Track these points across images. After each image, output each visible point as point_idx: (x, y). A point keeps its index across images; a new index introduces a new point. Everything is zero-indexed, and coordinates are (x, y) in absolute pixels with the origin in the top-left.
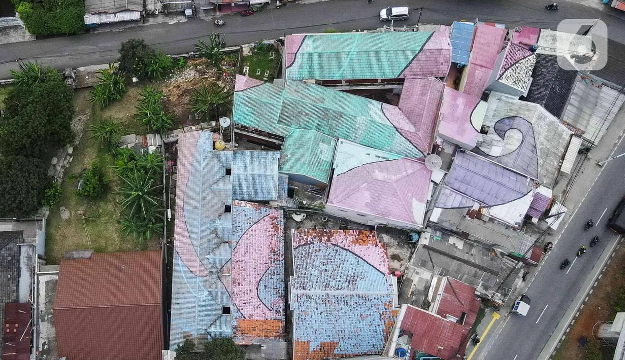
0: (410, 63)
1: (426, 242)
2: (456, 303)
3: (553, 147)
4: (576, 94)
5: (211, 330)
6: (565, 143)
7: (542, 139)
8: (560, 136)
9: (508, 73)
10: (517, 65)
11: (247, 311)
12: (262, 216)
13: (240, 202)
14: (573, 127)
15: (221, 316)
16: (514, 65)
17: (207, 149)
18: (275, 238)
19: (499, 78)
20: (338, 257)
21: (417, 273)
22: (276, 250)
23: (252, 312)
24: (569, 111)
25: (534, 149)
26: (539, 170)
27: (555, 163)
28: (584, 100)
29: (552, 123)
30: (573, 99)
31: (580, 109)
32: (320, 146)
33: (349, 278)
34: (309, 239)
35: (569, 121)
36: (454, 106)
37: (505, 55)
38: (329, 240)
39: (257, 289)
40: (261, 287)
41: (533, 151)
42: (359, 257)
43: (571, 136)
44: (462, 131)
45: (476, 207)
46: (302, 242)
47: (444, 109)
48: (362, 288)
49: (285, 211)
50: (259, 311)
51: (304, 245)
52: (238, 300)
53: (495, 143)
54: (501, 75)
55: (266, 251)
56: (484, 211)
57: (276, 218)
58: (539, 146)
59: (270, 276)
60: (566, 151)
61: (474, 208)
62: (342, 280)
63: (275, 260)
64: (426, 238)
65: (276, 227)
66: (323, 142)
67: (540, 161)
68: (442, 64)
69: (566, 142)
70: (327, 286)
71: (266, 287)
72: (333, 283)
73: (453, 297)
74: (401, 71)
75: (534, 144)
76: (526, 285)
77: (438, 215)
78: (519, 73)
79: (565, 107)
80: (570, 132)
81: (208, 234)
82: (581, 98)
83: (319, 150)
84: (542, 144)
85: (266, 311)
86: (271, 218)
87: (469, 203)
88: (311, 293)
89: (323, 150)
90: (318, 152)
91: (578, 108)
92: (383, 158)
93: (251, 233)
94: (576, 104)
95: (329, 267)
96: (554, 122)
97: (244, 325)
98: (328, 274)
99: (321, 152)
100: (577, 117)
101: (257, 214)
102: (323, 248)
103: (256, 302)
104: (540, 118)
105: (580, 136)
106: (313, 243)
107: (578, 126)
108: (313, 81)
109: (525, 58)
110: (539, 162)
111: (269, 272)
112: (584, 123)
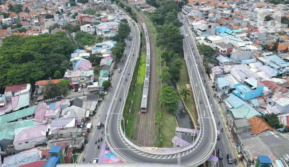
3: (82, 113)
25: (75, 113)
27: (84, 116)
32: (9, 132)
61: (61, 128)
87: (59, 127)
108: (7, 123)
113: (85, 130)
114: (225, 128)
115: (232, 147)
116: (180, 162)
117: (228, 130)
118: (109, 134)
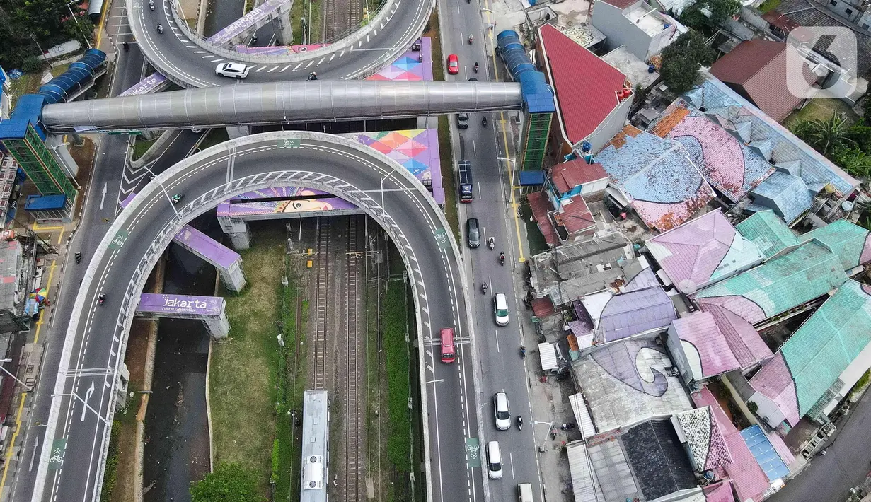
0: (786, 364)
1: (627, 249)
2: (574, 214)
3: (604, 402)
4: (627, 477)
5: (701, 90)
6: (597, 417)
7: (623, 394)
8: (608, 418)
9: (708, 423)
10: (707, 441)
11: (689, 121)
12: (745, 183)
13: (771, 173)
14: (602, 442)
15: (702, 105)
16: (710, 438)
17: (834, 179)
18: (720, 179)
19: (709, 410)
20: (673, 193)
21: (609, 230)
22: (711, 173)
23: (685, 124)
24: (618, 452)
25: (622, 377)
26: (599, 368)
27: (589, 391)
28: (616, 479)
29: (627, 417)
30: (626, 469)
31: (611, 465)
32: (770, 243)
33: (654, 179)
34: (699, 195)
35: (610, 444)
36: (718, 351)
37: (725, 442)
38: (687, 203)
39: (697, 139)
40: (696, 143)
41: (621, 374)
42: (660, 203)
43: (597, 430)
44: (694, 328)
45: (622, 289)
46: (702, 189)
47: (722, 340)
48: (641, 177)
49: (733, 202)
50: (683, 129)
51: (699, 188)
52: (703, 121)
53: (653, 361)
54: (710, 415)
55: (717, 165)
56: (614, 290)
57: (734, 192)
58: (620, 385)
59: (697, 154)
60: (590, 412)
61: (623, 287)
62: (657, 175)
63: (706, 167)
64: (628, 253)
65: (727, 186)
66: (772, 249)
67: (605, 376)
68: (764, 387)
69: (597, 419)
70: (663, 163)
71: (693, 146)
72: (661, 167)
73: (579, 215)
74: (785, 355)
75: (625, 381)
76: (518, 299)
77: (641, 263)
78: (698, 432)
79: (625, 452)
80: (601, 432)
81: (767, 133)
82: (620, 478)
83: (768, 240)
84: (619, 390)
85: (677, 134)
86: (738, 188)
87: (630, 288)
88: (668, 152)
89: (764, 244)
90: (766, 238)
91: (614, 464)
92: (722, 267)
93: (740, 164)
94: (619, 467)
95: (672, 180)
96: (625, 421)
97: (683, 112)
98: (669, 174)
99: (765, 241)
100: (606, 456)
101: (750, 179)
102: (687, 194)
103: (690, 132)
104: (643, 408)
105: (589, 439)
106: (696, 193)
107: (598, 448)
108: (830, 294)
109: (707, 456)
110: (606, 373)
111: (701, 156)
112: (595, 457)
113: (551, 331)
114: (21, 444)
115: (44, 346)
116: (228, 169)
117: (14, 429)
118: (440, 236)
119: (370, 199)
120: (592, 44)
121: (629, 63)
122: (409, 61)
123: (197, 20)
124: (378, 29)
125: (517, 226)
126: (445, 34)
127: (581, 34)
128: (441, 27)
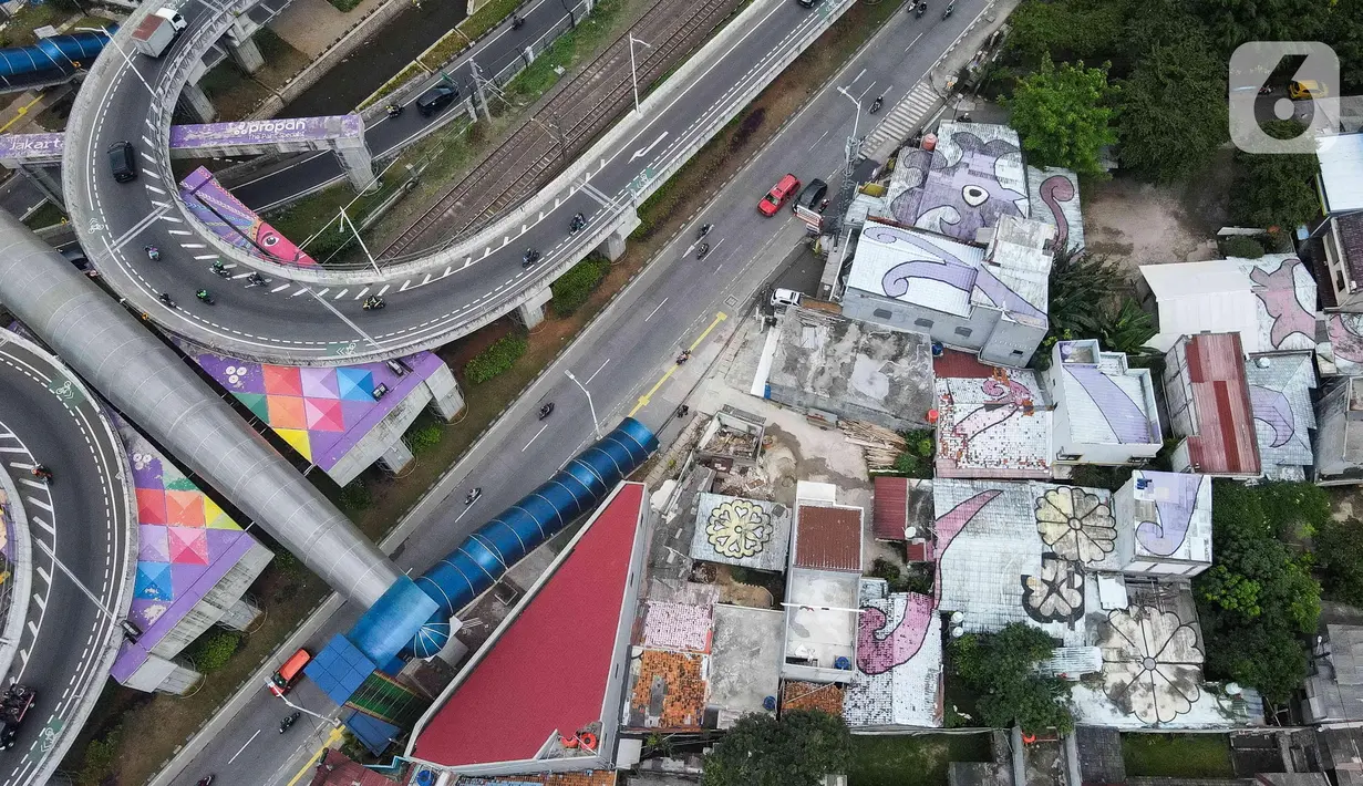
119: (49, 580)
120: (745, 562)
121: (755, 654)
122: (366, 384)
123: (312, 62)
124: (395, 286)
125: (299, 775)
126: (584, 343)
127: (753, 526)
128: (591, 327)
